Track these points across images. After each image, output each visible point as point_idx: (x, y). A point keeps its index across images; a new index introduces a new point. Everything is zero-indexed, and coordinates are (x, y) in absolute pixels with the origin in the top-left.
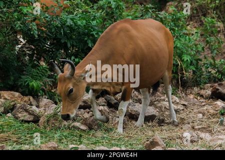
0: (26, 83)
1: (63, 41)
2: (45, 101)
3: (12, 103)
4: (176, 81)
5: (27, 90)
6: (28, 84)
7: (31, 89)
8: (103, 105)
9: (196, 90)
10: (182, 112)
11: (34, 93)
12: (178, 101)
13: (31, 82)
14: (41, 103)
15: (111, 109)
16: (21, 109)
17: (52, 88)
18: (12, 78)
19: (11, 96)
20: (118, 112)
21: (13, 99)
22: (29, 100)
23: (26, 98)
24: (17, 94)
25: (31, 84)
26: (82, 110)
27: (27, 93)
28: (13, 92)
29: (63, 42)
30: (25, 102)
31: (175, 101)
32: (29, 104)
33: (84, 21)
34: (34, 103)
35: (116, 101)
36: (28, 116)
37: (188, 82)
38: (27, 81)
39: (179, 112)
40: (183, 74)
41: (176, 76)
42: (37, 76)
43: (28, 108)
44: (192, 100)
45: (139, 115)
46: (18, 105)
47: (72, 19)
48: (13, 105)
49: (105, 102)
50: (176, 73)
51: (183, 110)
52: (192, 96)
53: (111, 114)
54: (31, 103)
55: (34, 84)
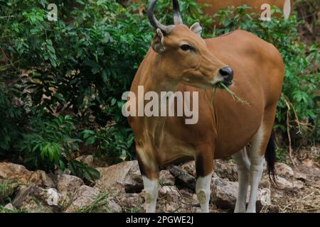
0: (35, 148)
1: (94, 71)
2: (67, 179)
3: (13, 185)
4: (281, 137)
5: (36, 161)
6: (38, 148)
7: (43, 157)
8: (169, 184)
9: (316, 151)
10: (302, 193)
11: (47, 165)
12: (292, 173)
13: (43, 146)
14: (60, 183)
15: (183, 191)
16: (30, 195)
17: (76, 154)
18: (8, 139)
19: (8, 171)
20: (195, 196)
21: (13, 177)
22: (41, 177)
23: (36, 175)
24: (19, 167)
25: (44, 149)
26: (135, 194)
27: (36, 165)
28: (11, 164)
29: (94, 73)
30: (33, 181)
31: (288, 173)
32: (40, 186)
33: (131, 36)
34: (48, 182)
35: (191, 176)
36: (43, 207)
37: (301, 138)
38: (35, 144)
39: (296, 193)
40: (296, 124)
41: (283, 127)
42: (52, 134)
43: (41, 194)
44: (311, 170)
45: (235, 201)
46: (23, 187)
47: (111, 33)
48: (15, 188)
49: (171, 179)
50: (283, 122)
51: (302, 189)
52: (310, 163)
53: (183, 201)
54: (43, 182)
55: (50, 149)
